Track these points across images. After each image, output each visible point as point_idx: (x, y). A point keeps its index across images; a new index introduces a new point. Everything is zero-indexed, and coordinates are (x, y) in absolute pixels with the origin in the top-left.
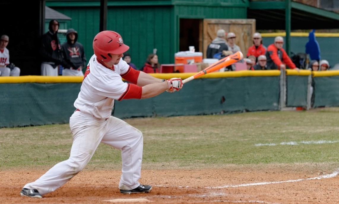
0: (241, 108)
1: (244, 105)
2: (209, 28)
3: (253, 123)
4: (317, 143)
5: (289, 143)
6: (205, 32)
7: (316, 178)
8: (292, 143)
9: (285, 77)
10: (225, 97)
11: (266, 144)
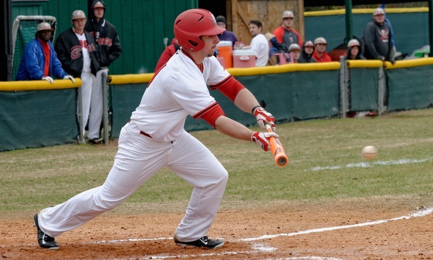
0: (287, 116)
1: (292, 112)
2: (239, 7)
3: (305, 136)
4: (398, 163)
5: (358, 165)
6: (234, 13)
7: (403, 217)
8: (363, 165)
9: (347, 71)
10: (265, 101)
11: (327, 168)
